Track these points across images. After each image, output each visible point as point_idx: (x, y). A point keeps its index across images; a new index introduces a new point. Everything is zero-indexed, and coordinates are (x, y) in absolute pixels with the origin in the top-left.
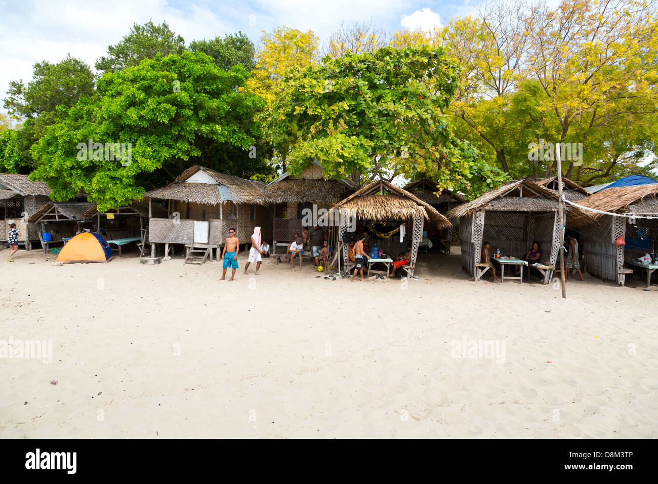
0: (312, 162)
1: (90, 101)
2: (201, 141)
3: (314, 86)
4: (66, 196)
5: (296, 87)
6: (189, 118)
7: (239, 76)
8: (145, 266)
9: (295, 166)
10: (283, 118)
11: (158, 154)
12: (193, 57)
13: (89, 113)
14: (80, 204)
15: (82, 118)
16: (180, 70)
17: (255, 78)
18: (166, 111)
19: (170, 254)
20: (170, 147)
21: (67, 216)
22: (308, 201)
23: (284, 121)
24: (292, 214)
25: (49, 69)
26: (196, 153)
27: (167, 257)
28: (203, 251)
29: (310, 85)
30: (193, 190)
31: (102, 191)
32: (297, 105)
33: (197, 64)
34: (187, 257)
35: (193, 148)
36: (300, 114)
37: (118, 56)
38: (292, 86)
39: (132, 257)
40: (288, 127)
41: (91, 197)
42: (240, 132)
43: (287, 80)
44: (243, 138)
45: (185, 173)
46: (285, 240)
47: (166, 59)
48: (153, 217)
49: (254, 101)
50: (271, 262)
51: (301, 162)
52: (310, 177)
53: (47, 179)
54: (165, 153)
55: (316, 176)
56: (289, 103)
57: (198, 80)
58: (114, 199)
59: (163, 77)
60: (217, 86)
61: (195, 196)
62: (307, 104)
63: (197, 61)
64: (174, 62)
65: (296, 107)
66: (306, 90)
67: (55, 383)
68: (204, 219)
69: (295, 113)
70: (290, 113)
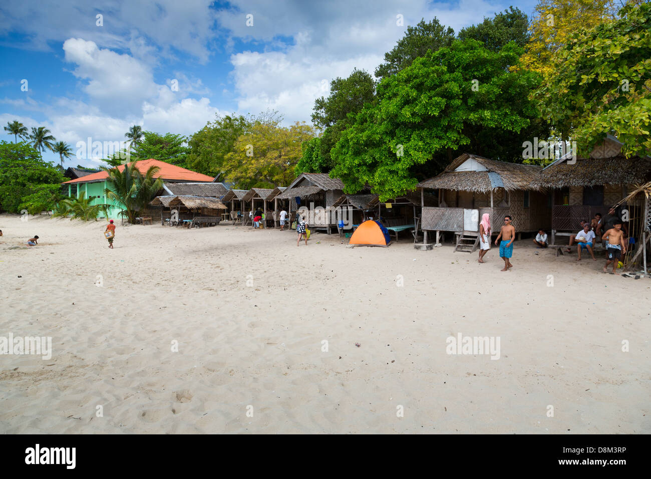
0: (604, 138)
1: (371, 106)
2: (469, 129)
3: (609, 47)
4: (355, 189)
5: (583, 53)
6: (458, 108)
7: (511, 54)
8: (419, 251)
9: (581, 145)
10: (566, 91)
11: (429, 146)
12: (462, 46)
13: (372, 116)
14: (365, 196)
15: (366, 121)
16: (449, 62)
17: (529, 53)
18: (437, 104)
19: (440, 241)
20: (440, 138)
21: (356, 206)
22: (598, 184)
23: (567, 95)
24: (576, 199)
25: (342, 84)
26: (465, 142)
27: (438, 244)
28: (473, 239)
29: (603, 47)
30: (463, 178)
31: (382, 184)
32: (584, 74)
33: (466, 52)
34: (458, 244)
35: (462, 137)
36: (588, 83)
37: (393, 61)
38: (577, 53)
39: (407, 243)
40: (571, 100)
41: (374, 189)
42: (512, 114)
43: (570, 47)
44: (516, 120)
45: (454, 162)
46: (568, 229)
47: (436, 54)
48: (425, 206)
49: (528, 78)
50: (550, 254)
51: (590, 139)
52: (600, 156)
53: (342, 176)
54: (436, 145)
55: (609, 154)
56: (574, 73)
57: (467, 68)
58: (392, 190)
59: (433, 72)
60: (487, 70)
61: (464, 184)
62: (598, 70)
63: (465, 49)
64: (444, 55)
65: (582, 77)
66: (596, 54)
67: (359, 346)
68: (473, 208)
69: (580, 84)
70: (575, 84)
